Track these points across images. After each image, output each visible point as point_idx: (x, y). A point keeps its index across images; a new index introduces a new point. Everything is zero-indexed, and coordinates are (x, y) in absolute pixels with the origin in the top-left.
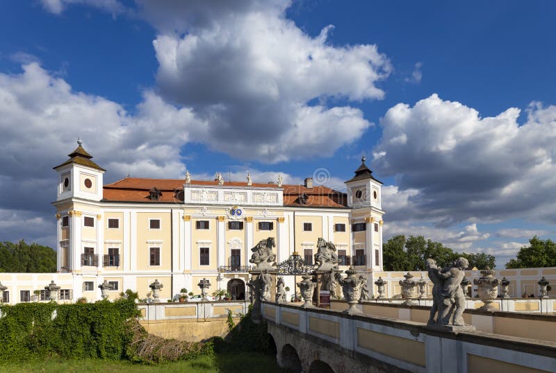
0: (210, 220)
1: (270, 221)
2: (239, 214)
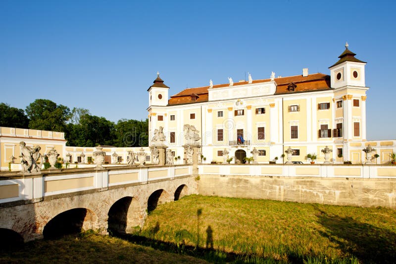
0: (223, 111)
1: (263, 107)
2: (242, 104)
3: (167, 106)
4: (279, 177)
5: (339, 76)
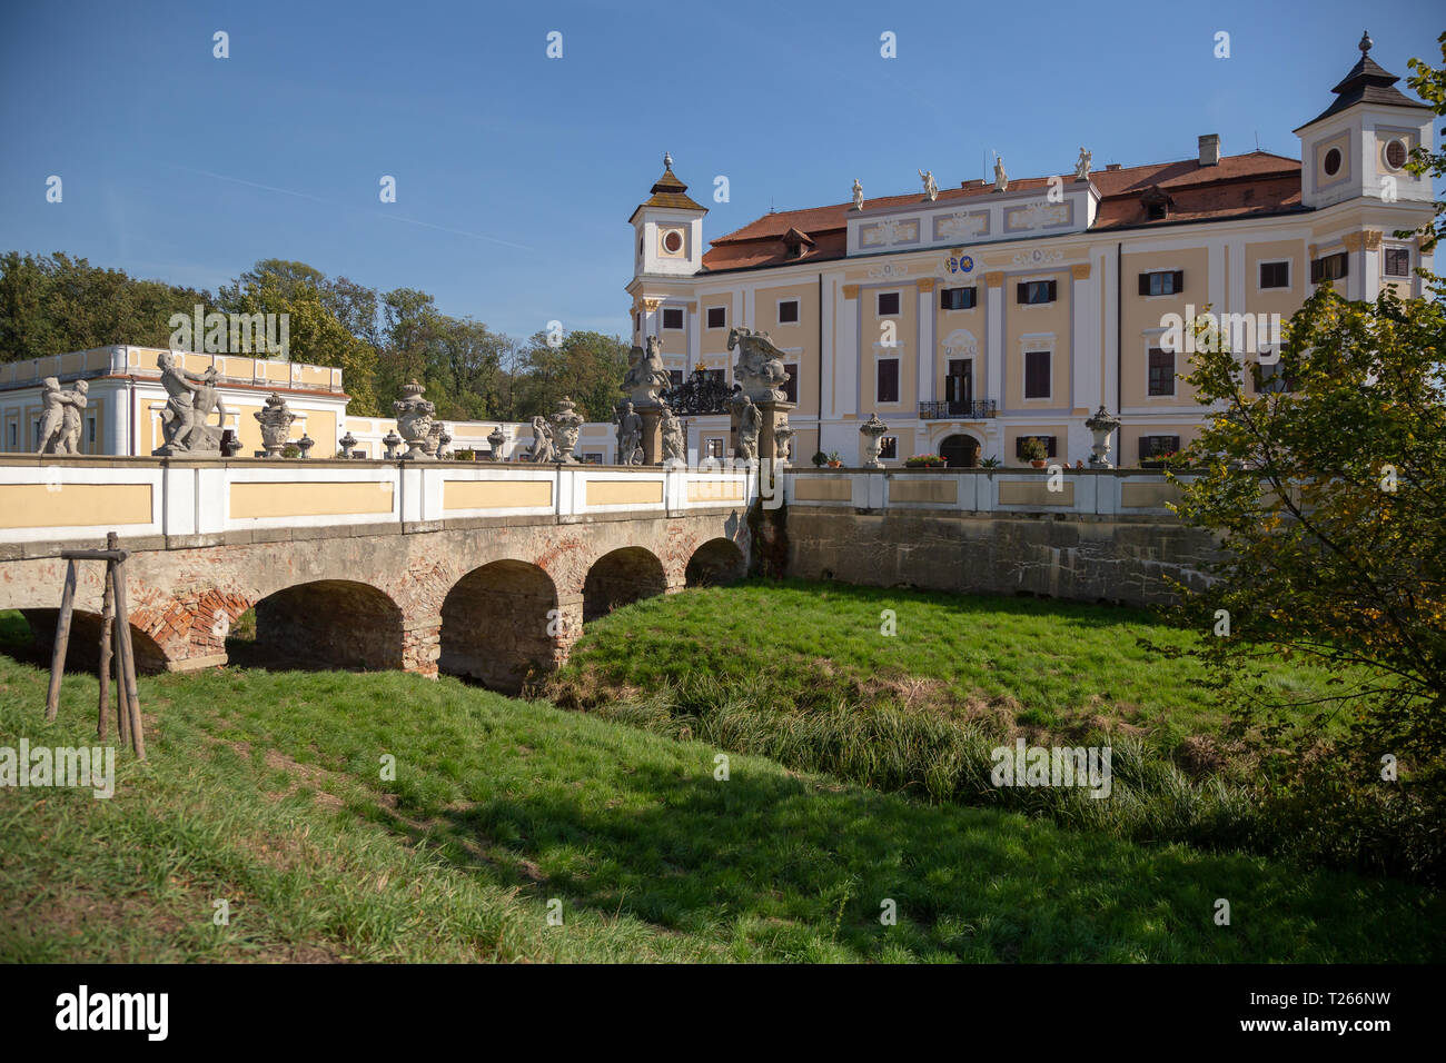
0: (900, 291)
1: (1050, 278)
2: (967, 269)
3: (698, 274)
4: (1060, 517)
5: (1333, 162)
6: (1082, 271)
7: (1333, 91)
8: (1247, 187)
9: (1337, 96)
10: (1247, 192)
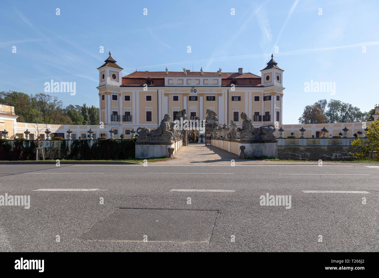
1: (214, 96)
2: (195, 92)
3: (121, 86)
5: (268, 78)
6: (220, 95)
7: (267, 64)
8: (250, 80)
9: (267, 65)
10: (250, 81)
